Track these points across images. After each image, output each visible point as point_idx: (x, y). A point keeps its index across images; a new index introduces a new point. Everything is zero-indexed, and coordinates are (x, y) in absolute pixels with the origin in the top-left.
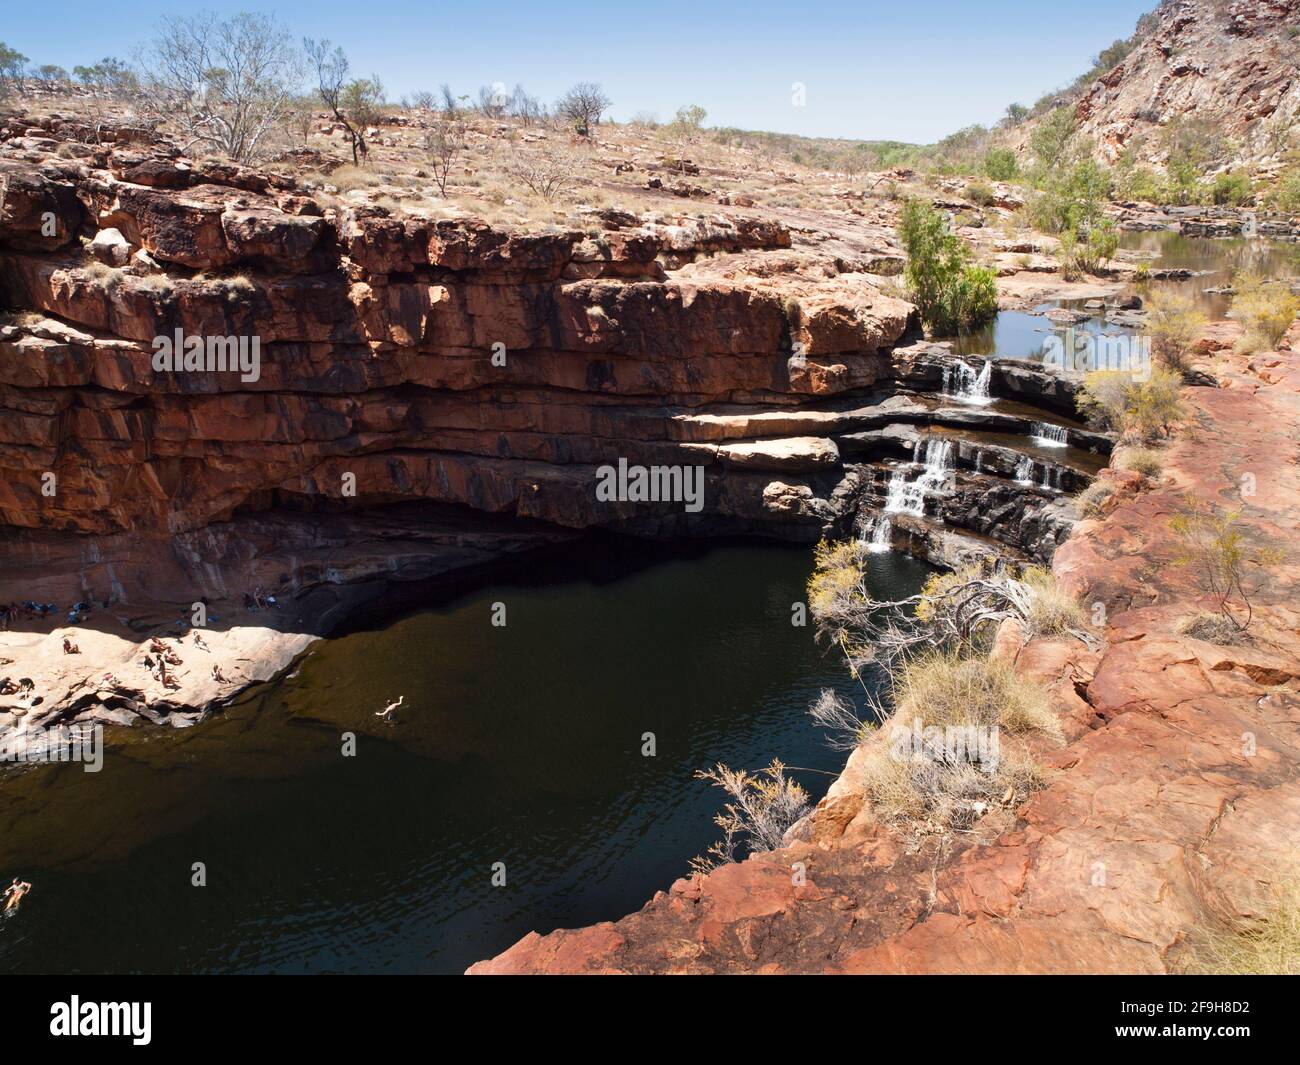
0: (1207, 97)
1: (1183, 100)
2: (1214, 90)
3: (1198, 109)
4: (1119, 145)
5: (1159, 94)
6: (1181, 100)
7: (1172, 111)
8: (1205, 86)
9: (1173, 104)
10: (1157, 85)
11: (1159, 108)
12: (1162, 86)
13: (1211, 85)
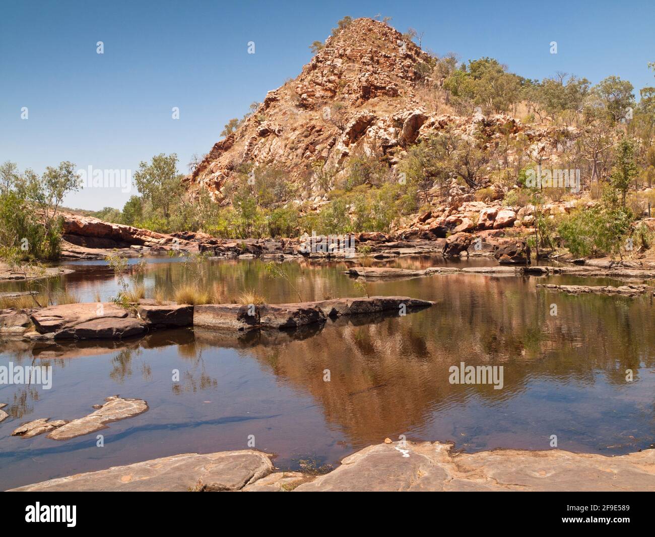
0: (281, 152)
1: (265, 154)
2: (286, 146)
3: (275, 162)
4: (217, 192)
5: (249, 150)
6: (263, 155)
7: (257, 164)
8: (279, 143)
9: (258, 158)
10: (247, 144)
11: (249, 162)
12: (251, 144)
13: (284, 143)
